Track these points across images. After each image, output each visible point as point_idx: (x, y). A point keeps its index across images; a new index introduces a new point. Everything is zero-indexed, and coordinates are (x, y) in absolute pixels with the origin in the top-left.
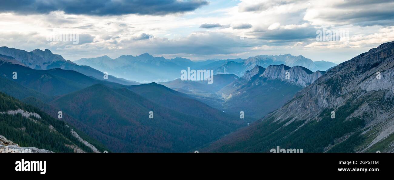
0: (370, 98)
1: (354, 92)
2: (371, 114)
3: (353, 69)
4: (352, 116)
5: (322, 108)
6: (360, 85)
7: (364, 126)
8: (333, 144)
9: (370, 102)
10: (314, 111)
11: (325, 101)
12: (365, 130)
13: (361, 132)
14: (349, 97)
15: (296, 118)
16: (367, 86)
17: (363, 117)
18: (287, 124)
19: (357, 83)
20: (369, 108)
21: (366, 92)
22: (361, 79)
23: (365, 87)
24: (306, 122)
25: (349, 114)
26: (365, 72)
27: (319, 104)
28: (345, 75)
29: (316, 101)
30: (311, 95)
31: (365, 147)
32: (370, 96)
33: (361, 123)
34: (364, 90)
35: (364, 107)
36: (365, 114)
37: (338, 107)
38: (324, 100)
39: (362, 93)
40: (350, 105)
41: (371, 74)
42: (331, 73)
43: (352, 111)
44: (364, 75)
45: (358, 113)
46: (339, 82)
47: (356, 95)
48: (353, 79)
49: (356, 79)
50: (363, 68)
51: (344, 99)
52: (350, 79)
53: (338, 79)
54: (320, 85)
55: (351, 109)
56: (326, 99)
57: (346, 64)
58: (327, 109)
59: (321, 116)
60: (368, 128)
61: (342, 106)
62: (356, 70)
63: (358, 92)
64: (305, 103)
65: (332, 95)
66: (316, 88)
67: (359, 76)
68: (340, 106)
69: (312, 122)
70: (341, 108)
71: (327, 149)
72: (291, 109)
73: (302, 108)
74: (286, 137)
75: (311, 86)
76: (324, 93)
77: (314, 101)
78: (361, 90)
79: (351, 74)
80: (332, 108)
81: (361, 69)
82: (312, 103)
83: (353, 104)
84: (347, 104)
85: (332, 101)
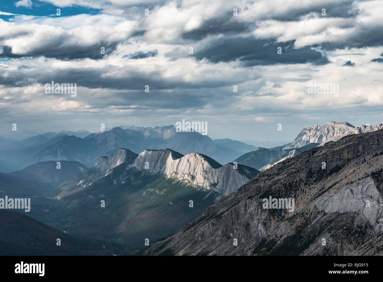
0: (332, 225)
1: (307, 214)
3: (303, 175)
5: (257, 239)
6: (315, 203)
9: (333, 231)
10: (243, 243)
11: (261, 227)
14: (299, 221)
16: (325, 205)
17: (324, 255)
19: (310, 197)
20: (331, 242)
21: (325, 214)
22: (314, 191)
23: (323, 205)
26: (320, 180)
27: (252, 232)
28: (290, 184)
29: (247, 226)
30: (238, 216)
32: (331, 222)
34: (322, 211)
36: (327, 250)
37: (283, 238)
38: (260, 225)
39: (319, 216)
40: (302, 234)
41: (329, 185)
42: (266, 178)
43: (307, 246)
44: (318, 186)
45: (316, 249)
46: (282, 195)
47: (309, 219)
48: (303, 190)
49: (307, 191)
50: (318, 173)
51: (292, 225)
52: (298, 192)
53: (279, 191)
54: (252, 200)
55: (304, 242)
56: (263, 222)
57: (288, 164)
58: (264, 240)
61: (289, 235)
62: (307, 177)
63: (313, 214)
64: (227, 229)
65: (272, 217)
66: (246, 203)
67: (312, 186)
68: (285, 236)
70: (288, 240)
72: (203, 236)
73: (223, 236)
75: (232, 198)
76: (259, 213)
77: (244, 226)
78: (317, 211)
79: (300, 183)
80: (273, 239)
81: (315, 176)
82: (241, 229)
83: (306, 234)
84: (297, 233)
85: (273, 227)
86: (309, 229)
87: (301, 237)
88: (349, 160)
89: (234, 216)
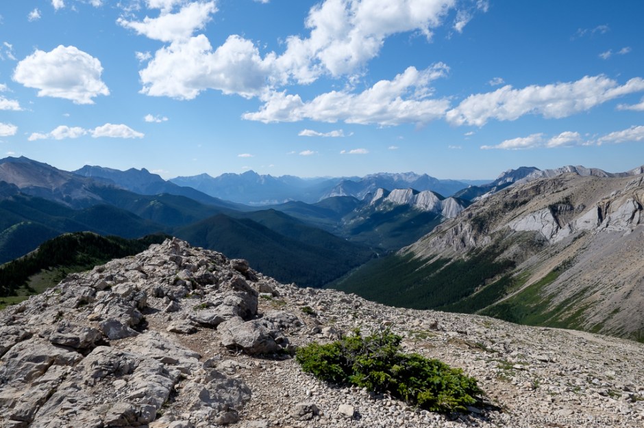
0: (520, 239)
1: (503, 232)
2: (522, 256)
3: (501, 206)
4: (502, 256)
5: (469, 247)
6: (509, 224)
7: (515, 267)
8: (484, 285)
9: (521, 243)
10: (460, 249)
11: (472, 240)
12: (516, 272)
13: (512, 274)
14: (497, 236)
15: (441, 255)
16: (516, 226)
17: (514, 258)
18: (431, 262)
19: (505, 221)
20: (519, 249)
21: (515, 232)
22: (509, 217)
23: (514, 226)
24: (452, 260)
25: (498, 254)
26: (512, 209)
27: (466, 243)
29: (463, 240)
30: (456, 232)
31: (518, 289)
32: (519, 237)
33: (511, 264)
34: (513, 230)
35: (514, 248)
36: (516, 255)
37: (486, 247)
38: (471, 238)
39: (511, 233)
40: (499, 244)
41: (519, 212)
42: (476, 208)
43: (502, 251)
44: (511, 213)
46: (486, 219)
47: (504, 235)
48: (501, 216)
49: (504, 217)
51: (493, 238)
52: (497, 217)
53: (484, 216)
54: (466, 222)
55: (500, 249)
56: (473, 237)
58: (474, 248)
59: (468, 255)
60: (519, 270)
61: (490, 245)
62: (504, 208)
63: (507, 231)
64: (449, 240)
65: (479, 233)
66: (462, 225)
67: (507, 213)
68: (488, 246)
69: (459, 261)
70: (490, 248)
71: (477, 290)
72: (433, 244)
73: (447, 245)
74: (432, 275)
75: (453, 221)
76: (471, 231)
77: (461, 238)
78: (510, 230)
79: (499, 212)
80: (480, 247)
81: (509, 206)
82: (458, 241)
83: (502, 244)
84: (496, 243)
85: (480, 239)
86: (504, 241)
87: (498, 246)
88: (534, 196)
89: (454, 232)
